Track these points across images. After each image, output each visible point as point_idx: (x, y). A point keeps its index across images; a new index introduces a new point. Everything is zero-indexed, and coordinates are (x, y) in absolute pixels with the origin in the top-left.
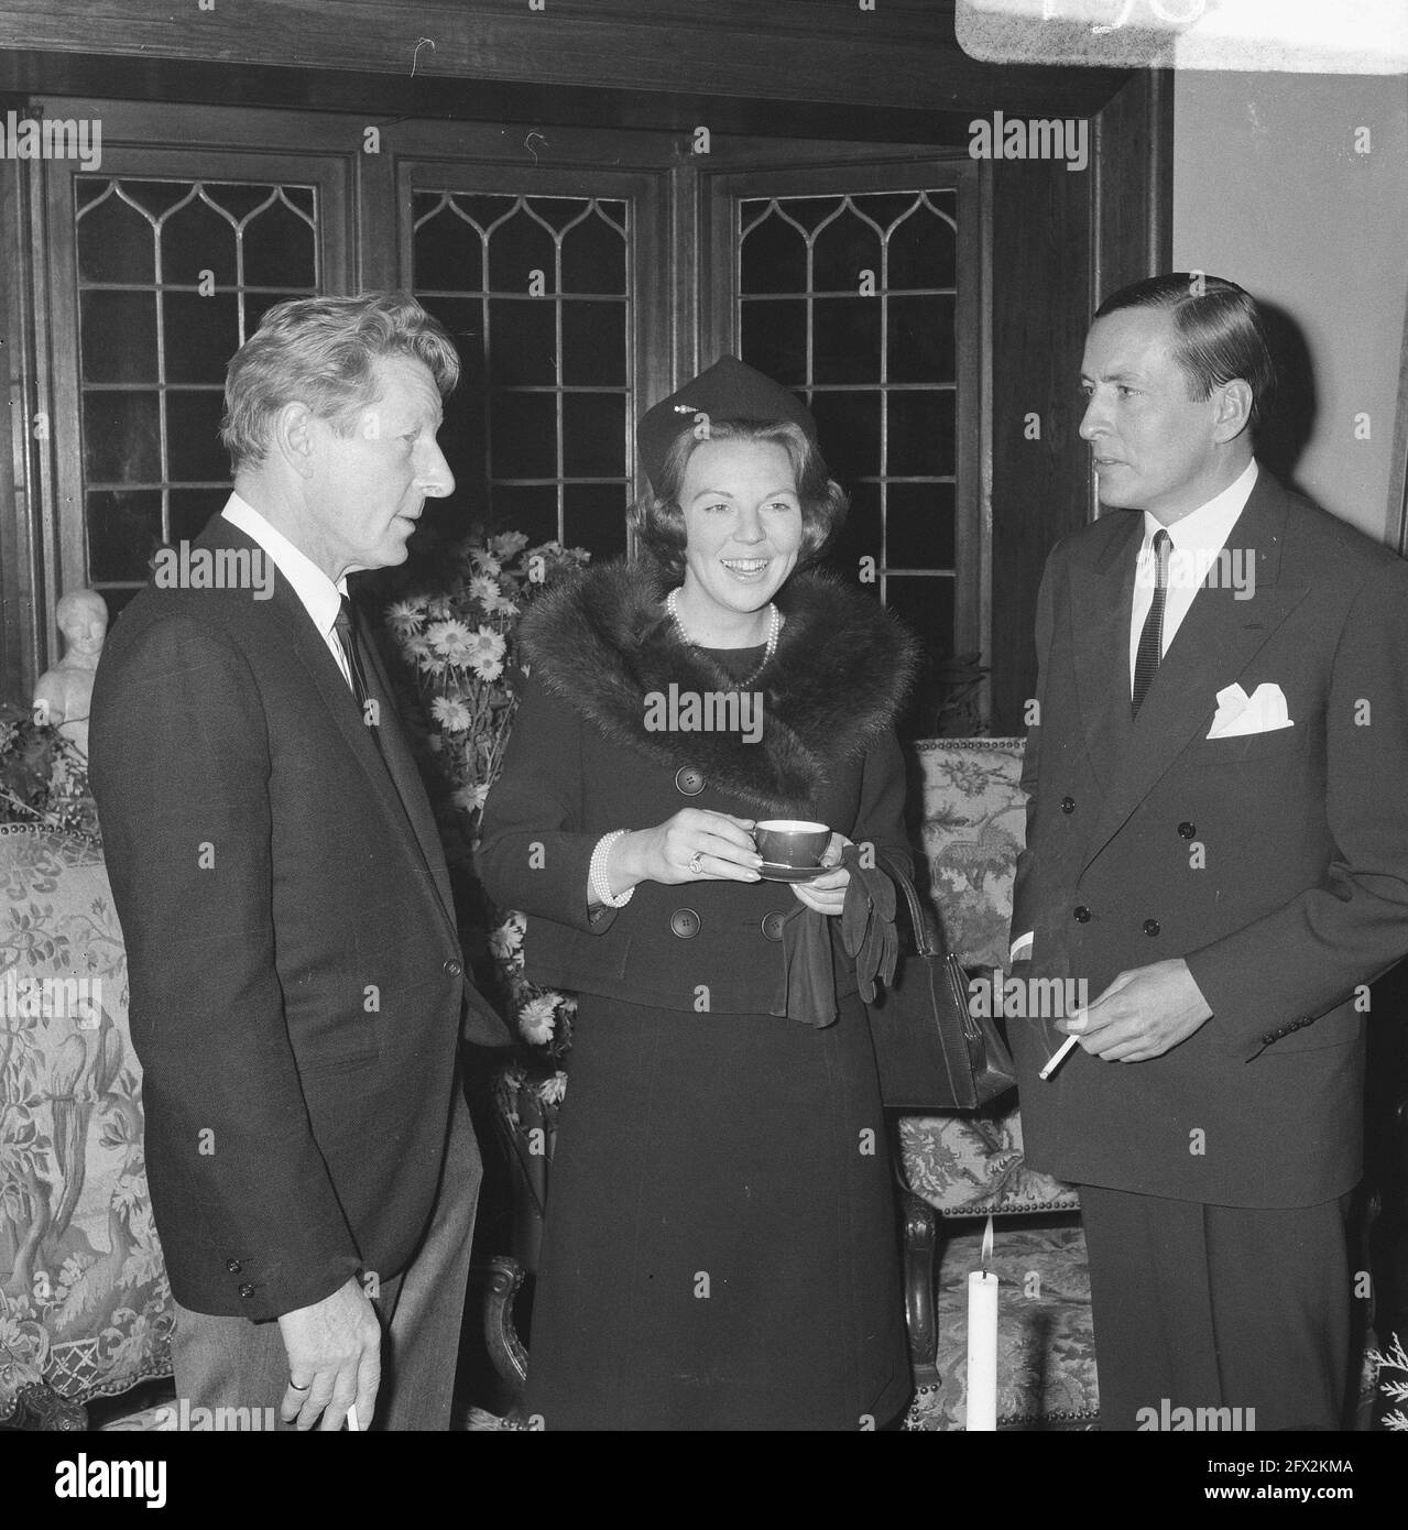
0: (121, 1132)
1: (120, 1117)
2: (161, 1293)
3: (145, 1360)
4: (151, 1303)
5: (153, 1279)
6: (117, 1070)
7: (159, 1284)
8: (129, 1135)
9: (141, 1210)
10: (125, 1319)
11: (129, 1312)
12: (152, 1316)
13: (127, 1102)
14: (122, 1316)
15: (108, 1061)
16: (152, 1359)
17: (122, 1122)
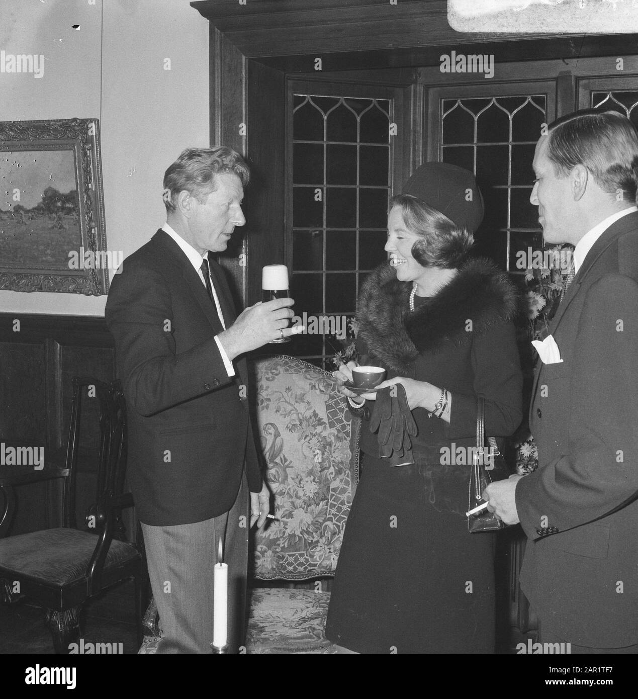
0: (277, 478)
1: (277, 472)
2: (280, 544)
3: (273, 569)
4: (275, 547)
5: (277, 538)
6: (279, 454)
7: (280, 541)
8: (280, 480)
9: (279, 510)
10: (263, 550)
11: (264, 547)
12: (275, 552)
13: (282, 467)
14: (262, 548)
15: (276, 449)
16: (276, 569)
17: (278, 474)
